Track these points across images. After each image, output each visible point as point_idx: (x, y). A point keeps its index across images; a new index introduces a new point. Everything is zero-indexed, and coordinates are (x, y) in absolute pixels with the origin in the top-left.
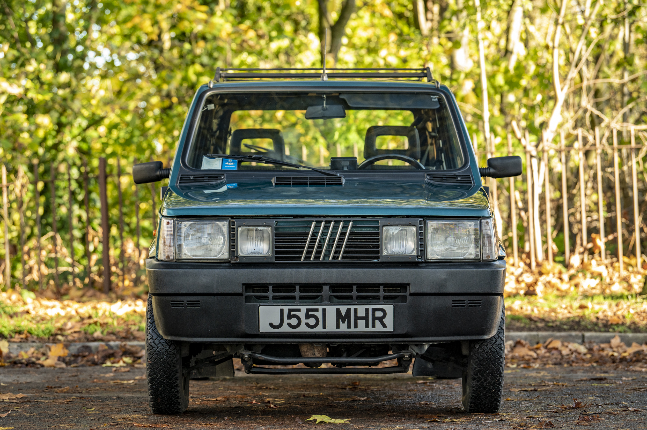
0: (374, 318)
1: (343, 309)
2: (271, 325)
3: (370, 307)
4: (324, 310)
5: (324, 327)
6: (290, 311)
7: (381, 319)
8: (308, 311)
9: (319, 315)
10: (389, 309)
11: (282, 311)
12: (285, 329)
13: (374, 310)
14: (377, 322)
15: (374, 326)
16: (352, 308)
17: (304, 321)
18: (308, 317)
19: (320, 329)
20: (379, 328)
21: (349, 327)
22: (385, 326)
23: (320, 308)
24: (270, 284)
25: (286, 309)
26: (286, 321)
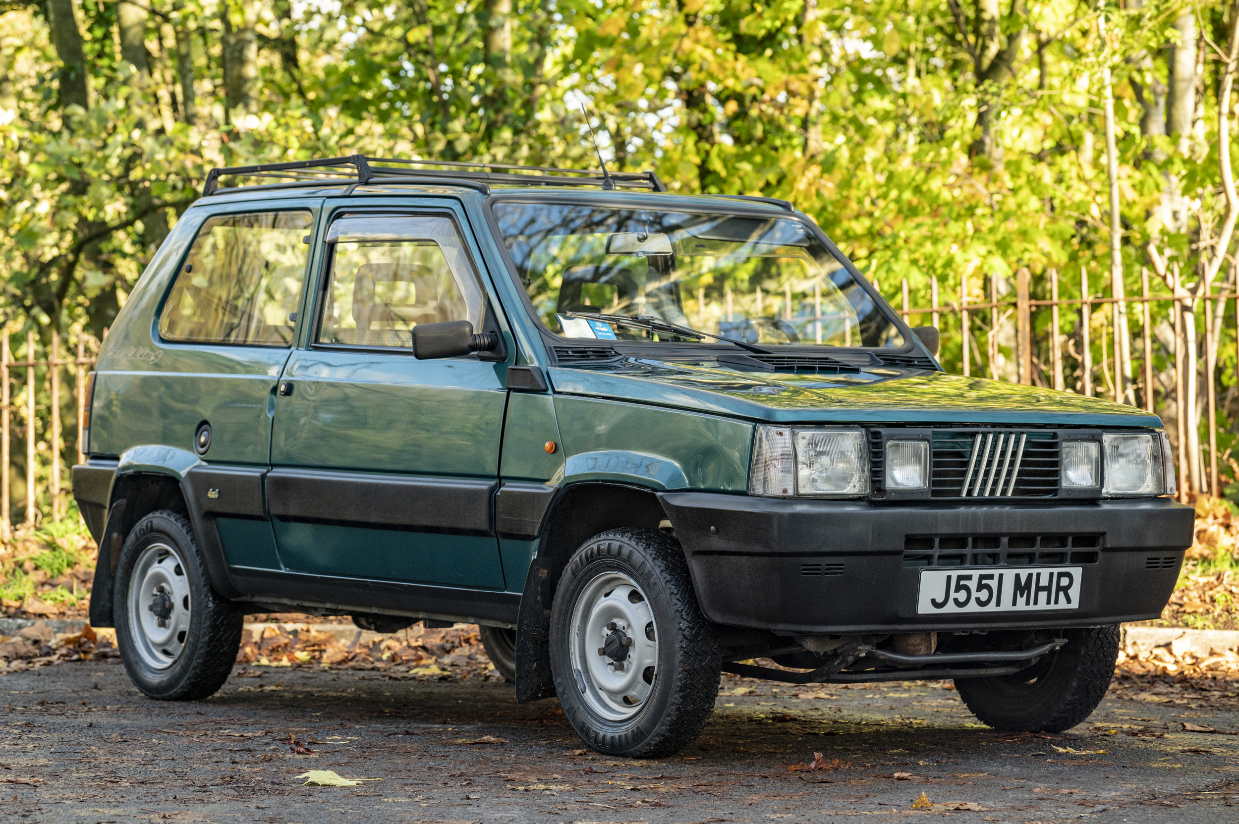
0: (1059, 588)
1: (1024, 573)
2: (934, 602)
3: (1056, 571)
4: (1001, 576)
5: (998, 604)
6: (960, 578)
7: (1065, 589)
8: (982, 577)
9: (994, 583)
10: (1077, 572)
11: (949, 578)
12: (951, 608)
13: (1060, 575)
14: (1061, 594)
15: (1056, 602)
16: (1035, 571)
17: (974, 594)
18: (980, 587)
19: (991, 608)
20: (1062, 604)
21: (1028, 603)
22: (1069, 601)
23: (996, 572)
24: (936, 535)
25: (954, 574)
26: (953, 595)
